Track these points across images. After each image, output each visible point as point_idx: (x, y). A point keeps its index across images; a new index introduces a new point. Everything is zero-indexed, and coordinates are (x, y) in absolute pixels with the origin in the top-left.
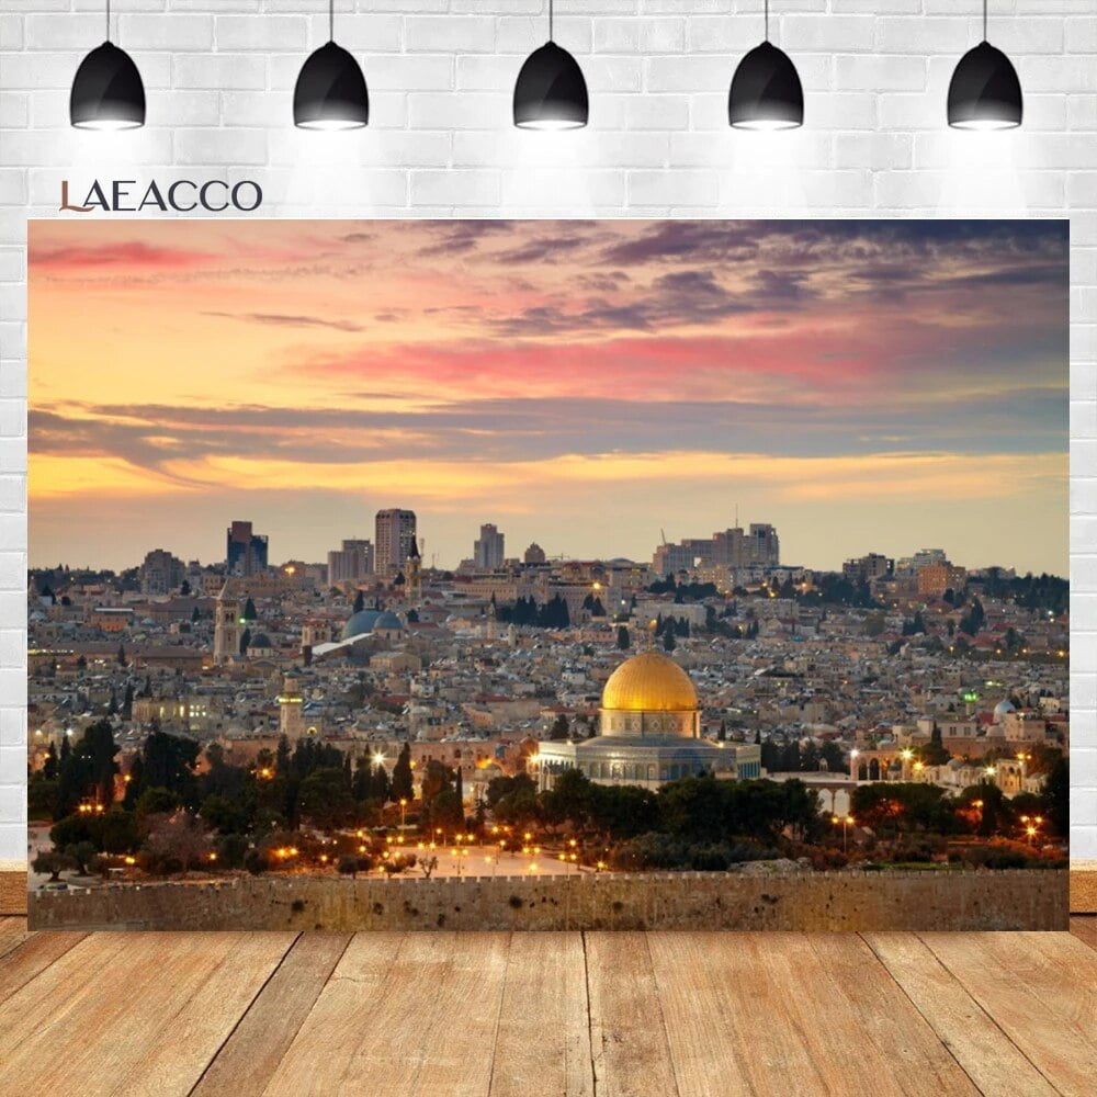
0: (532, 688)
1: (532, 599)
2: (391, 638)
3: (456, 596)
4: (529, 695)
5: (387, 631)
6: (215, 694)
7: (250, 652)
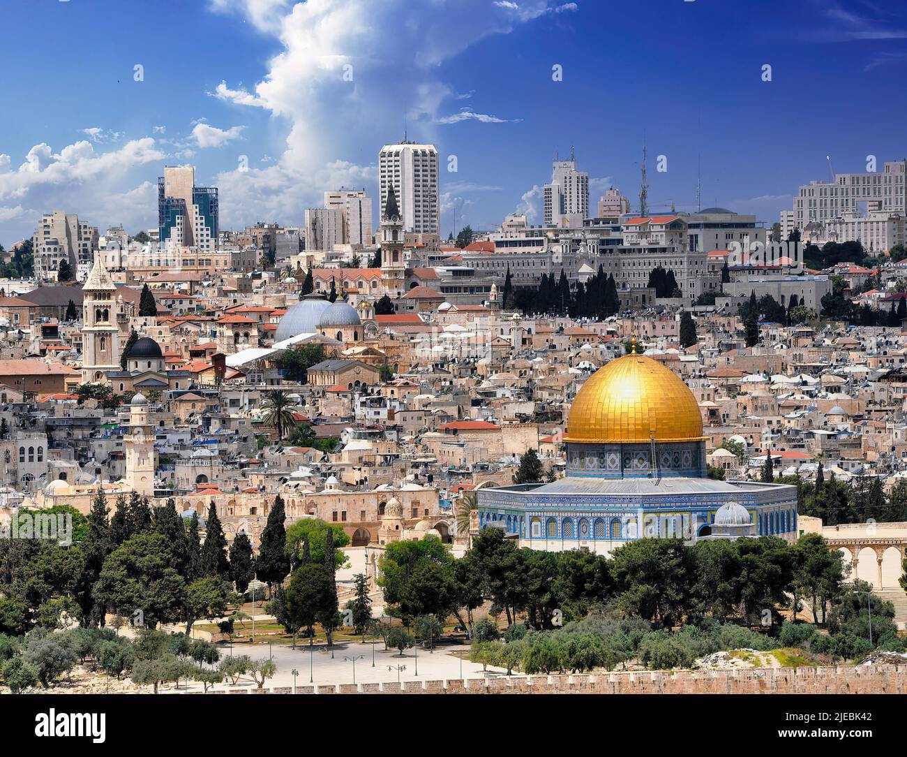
0: (529, 409)
1: (563, 277)
2: (344, 339)
3: (456, 273)
4: (523, 419)
5: (337, 331)
6: (72, 427)
7: (131, 366)
